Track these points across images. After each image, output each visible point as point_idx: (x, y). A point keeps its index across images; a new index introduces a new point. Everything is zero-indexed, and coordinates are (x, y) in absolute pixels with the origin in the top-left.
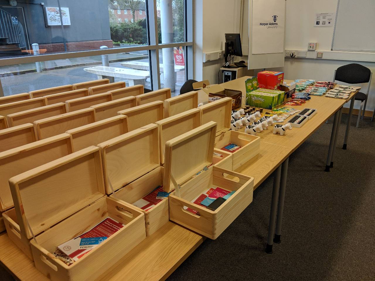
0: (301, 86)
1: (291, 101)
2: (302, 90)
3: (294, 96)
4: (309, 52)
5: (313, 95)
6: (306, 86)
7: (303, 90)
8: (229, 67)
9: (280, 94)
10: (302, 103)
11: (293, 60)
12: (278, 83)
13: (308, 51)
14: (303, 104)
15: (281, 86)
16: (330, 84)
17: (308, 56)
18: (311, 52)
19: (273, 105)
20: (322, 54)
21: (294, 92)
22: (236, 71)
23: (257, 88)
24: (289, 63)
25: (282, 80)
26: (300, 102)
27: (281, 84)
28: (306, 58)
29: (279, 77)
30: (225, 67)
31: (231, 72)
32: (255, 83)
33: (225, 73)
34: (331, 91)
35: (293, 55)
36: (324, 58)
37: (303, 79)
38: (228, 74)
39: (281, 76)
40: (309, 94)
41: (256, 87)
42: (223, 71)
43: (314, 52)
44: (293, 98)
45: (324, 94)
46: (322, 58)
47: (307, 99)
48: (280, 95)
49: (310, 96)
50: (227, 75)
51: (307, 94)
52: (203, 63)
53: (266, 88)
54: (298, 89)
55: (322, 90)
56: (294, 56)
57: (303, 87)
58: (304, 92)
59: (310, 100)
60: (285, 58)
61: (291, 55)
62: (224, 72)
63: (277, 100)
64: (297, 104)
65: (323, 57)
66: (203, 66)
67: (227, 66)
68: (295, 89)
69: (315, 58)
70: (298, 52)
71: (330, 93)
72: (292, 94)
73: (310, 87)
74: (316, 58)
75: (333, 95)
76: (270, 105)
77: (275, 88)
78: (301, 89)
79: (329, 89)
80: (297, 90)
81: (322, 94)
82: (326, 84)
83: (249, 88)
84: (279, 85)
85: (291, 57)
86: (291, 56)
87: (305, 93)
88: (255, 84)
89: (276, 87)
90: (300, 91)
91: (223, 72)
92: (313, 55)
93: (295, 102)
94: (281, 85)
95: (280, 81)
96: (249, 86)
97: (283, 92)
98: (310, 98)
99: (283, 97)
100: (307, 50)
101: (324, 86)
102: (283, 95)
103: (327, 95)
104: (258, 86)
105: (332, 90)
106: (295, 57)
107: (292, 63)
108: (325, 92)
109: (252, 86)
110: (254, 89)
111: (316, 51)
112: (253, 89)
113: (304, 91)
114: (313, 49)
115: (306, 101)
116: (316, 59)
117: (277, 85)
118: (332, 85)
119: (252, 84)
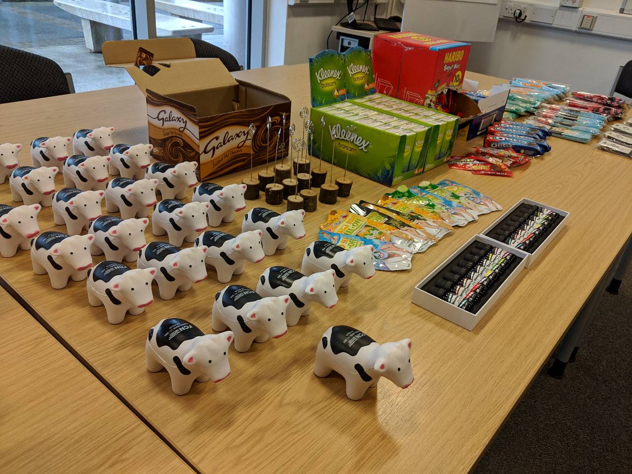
0: (525, 102)
1: (478, 156)
2: (525, 114)
3: (493, 133)
4: (562, 12)
5: (559, 135)
6: (542, 102)
7: (530, 113)
8: (354, 25)
9: (437, 127)
10: (516, 165)
11: (519, 28)
12: (440, 82)
13: (559, 9)
14: (517, 174)
15: (453, 94)
16: (615, 104)
17: (557, 23)
18: (566, 12)
19: (398, 169)
20: (594, 19)
21: (498, 120)
22: (369, 39)
23: (363, 93)
24: (506, 37)
25: (459, 73)
26: (509, 163)
27: (454, 86)
28: (553, 26)
29: (448, 58)
30: (345, 25)
31: (357, 40)
32: (358, 72)
33: (343, 40)
34: (616, 130)
35: (520, 14)
36: (596, 30)
37: (534, 79)
38: (349, 43)
39: (459, 56)
40: (547, 134)
41: (362, 86)
42: (340, 34)
43: (574, 14)
44: (487, 144)
45: (595, 137)
46: (593, 32)
47: (536, 153)
48: (434, 131)
49: (550, 142)
50: (348, 46)
51: (540, 133)
52: (290, 7)
53: (397, 95)
54: (513, 108)
55: (590, 122)
56: (523, 17)
57: (530, 103)
58: (530, 121)
59: (547, 157)
60: (500, 20)
61: (517, 15)
62: (341, 37)
63: (418, 149)
64: (496, 171)
65: (594, 29)
66: (289, 16)
67: (350, 22)
68: (502, 110)
69: (574, 28)
70: (536, 9)
71: (614, 135)
72: (491, 125)
73: (554, 106)
74: (577, 29)
75: (622, 143)
76: (388, 167)
77: (428, 101)
78: (523, 110)
79: (609, 122)
80: (511, 112)
81: (588, 137)
82: (600, 103)
83: (328, 89)
84: (445, 91)
85: (514, 19)
86: (516, 18)
87: (533, 129)
88: (356, 76)
89: (431, 95)
90: (519, 116)
91: (338, 38)
92: (571, 21)
93: (491, 160)
94: (455, 92)
95: (451, 75)
96: (329, 81)
97: (453, 119)
98: (546, 149)
99: (448, 138)
100: (558, 6)
101: (596, 111)
102: (450, 132)
103: (604, 143)
104: (371, 86)
105: (620, 126)
106: (526, 21)
107: (514, 37)
108: (597, 131)
109: (344, 82)
110: (350, 92)
111: (579, 9)
112: (348, 92)
113: (532, 117)
114: (575, 5)
115: (534, 160)
116: (576, 32)
117: (436, 89)
118: (619, 107)
119: (345, 76)
